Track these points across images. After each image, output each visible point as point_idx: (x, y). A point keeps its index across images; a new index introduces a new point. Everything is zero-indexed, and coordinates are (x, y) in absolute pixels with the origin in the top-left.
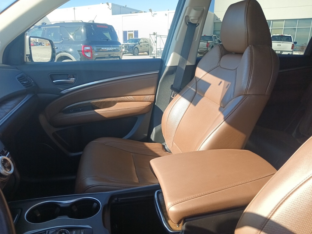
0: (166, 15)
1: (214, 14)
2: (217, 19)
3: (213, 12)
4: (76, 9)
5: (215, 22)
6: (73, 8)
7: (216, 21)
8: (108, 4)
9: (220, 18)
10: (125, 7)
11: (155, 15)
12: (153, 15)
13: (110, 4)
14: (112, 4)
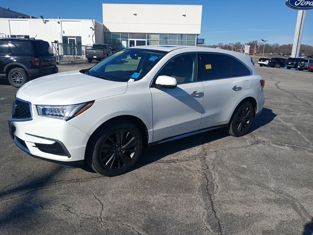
0: (59, 23)
2: (106, 30)
5: (104, 31)
9: (108, 29)
11: (46, 22)
12: (44, 22)
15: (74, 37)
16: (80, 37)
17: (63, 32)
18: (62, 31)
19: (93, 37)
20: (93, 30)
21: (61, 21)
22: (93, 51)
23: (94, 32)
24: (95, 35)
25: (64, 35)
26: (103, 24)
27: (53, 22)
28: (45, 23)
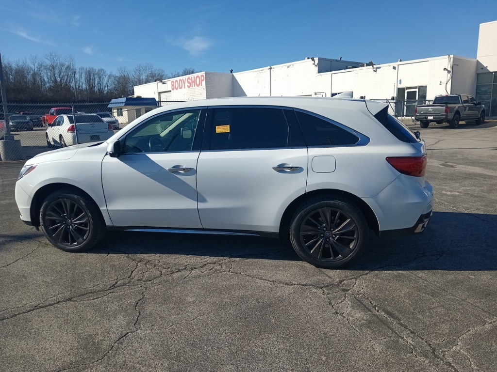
0: (394, 68)
1: (478, 62)
2: (482, 69)
3: (476, 57)
4: (273, 68)
5: (478, 72)
6: (269, 67)
7: (480, 71)
8: (313, 59)
9: (487, 67)
10: (340, 61)
11: (378, 70)
12: (375, 69)
13: (316, 60)
14: (319, 59)
15: (416, 88)
16: (425, 87)
17: (399, 82)
18: (399, 80)
19: (447, 83)
20: (449, 72)
21: (398, 65)
22: (429, 109)
23: (449, 75)
24: (450, 81)
25: (400, 86)
26: (478, 59)
27: (386, 69)
28: (375, 71)
